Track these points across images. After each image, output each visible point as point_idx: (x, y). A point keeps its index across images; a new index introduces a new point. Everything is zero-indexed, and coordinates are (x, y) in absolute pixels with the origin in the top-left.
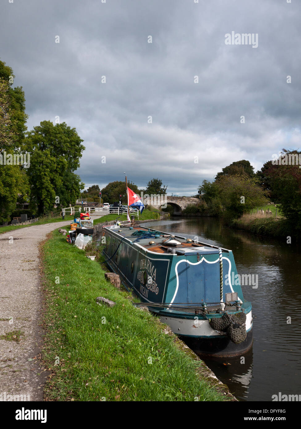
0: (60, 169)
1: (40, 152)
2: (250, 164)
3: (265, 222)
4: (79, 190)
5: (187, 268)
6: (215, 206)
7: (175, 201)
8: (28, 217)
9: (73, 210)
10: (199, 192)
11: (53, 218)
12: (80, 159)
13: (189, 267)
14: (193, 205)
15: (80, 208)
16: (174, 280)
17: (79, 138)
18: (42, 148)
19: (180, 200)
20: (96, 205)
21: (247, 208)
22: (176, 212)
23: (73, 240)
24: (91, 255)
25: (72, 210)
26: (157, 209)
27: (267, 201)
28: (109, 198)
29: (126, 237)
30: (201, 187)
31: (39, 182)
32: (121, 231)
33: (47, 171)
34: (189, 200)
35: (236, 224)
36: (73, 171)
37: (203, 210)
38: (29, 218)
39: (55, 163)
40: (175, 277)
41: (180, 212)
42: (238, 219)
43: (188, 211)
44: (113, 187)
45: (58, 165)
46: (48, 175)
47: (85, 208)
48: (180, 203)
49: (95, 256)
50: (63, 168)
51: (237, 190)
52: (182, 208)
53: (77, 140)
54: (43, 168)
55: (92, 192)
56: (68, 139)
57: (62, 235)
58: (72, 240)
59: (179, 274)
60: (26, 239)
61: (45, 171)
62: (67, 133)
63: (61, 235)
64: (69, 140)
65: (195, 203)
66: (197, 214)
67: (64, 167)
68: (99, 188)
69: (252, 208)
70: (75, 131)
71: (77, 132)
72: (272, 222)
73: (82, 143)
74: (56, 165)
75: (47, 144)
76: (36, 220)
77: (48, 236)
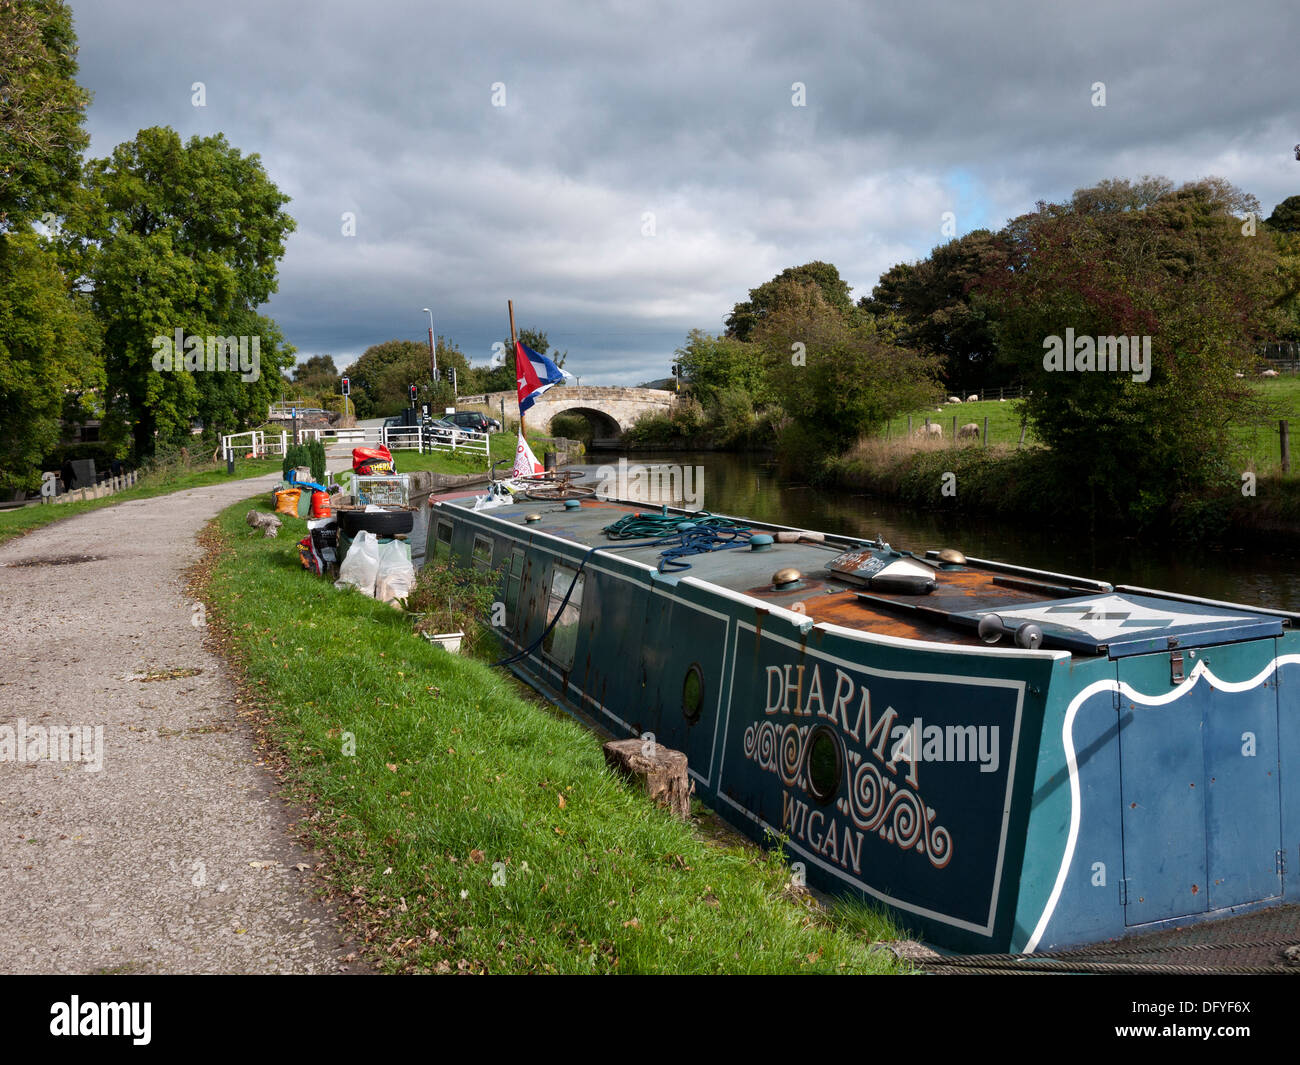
0: (209, 296)
1: (134, 240)
2: (837, 274)
3: (956, 463)
4: (278, 369)
5: (1120, 726)
6: (734, 417)
7: (598, 402)
8: (99, 469)
9: (260, 441)
10: (676, 370)
11: (195, 472)
12: (277, 262)
13: (1129, 718)
14: (658, 413)
15: (284, 432)
16: (1058, 792)
17: (273, 188)
18: (143, 224)
19: (614, 397)
20: (333, 420)
21: (872, 417)
22: (603, 437)
23: (326, 557)
24: (441, 630)
25: (255, 440)
26: (538, 432)
27: (935, 392)
28: (371, 398)
29: (602, 548)
30: (682, 353)
31: (136, 345)
32: (536, 517)
33: (164, 306)
34: (644, 398)
35: (836, 472)
36: (255, 304)
37: (694, 429)
38: (102, 473)
39: (189, 277)
40: (1064, 774)
41: (616, 439)
42: (840, 456)
43: (640, 436)
44: (382, 360)
45: (203, 283)
46: (168, 319)
47: (303, 433)
48: (614, 407)
49: (462, 634)
50: (220, 294)
51: (835, 358)
52: (622, 426)
53: (267, 198)
54: (147, 296)
55: (311, 378)
56: (236, 194)
57: (263, 536)
58: (321, 557)
59: (1082, 759)
60: (123, 557)
61: (155, 307)
62: (228, 173)
63: (257, 535)
64: (238, 198)
65: (663, 406)
66: (672, 444)
67: (225, 292)
68: (335, 364)
69: (886, 417)
70: (256, 165)
71: (263, 169)
72: (984, 463)
73: (283, 208)
74: (195, 285)
75: (160, 209)
76: (129, 479)
77: (205, 538)
